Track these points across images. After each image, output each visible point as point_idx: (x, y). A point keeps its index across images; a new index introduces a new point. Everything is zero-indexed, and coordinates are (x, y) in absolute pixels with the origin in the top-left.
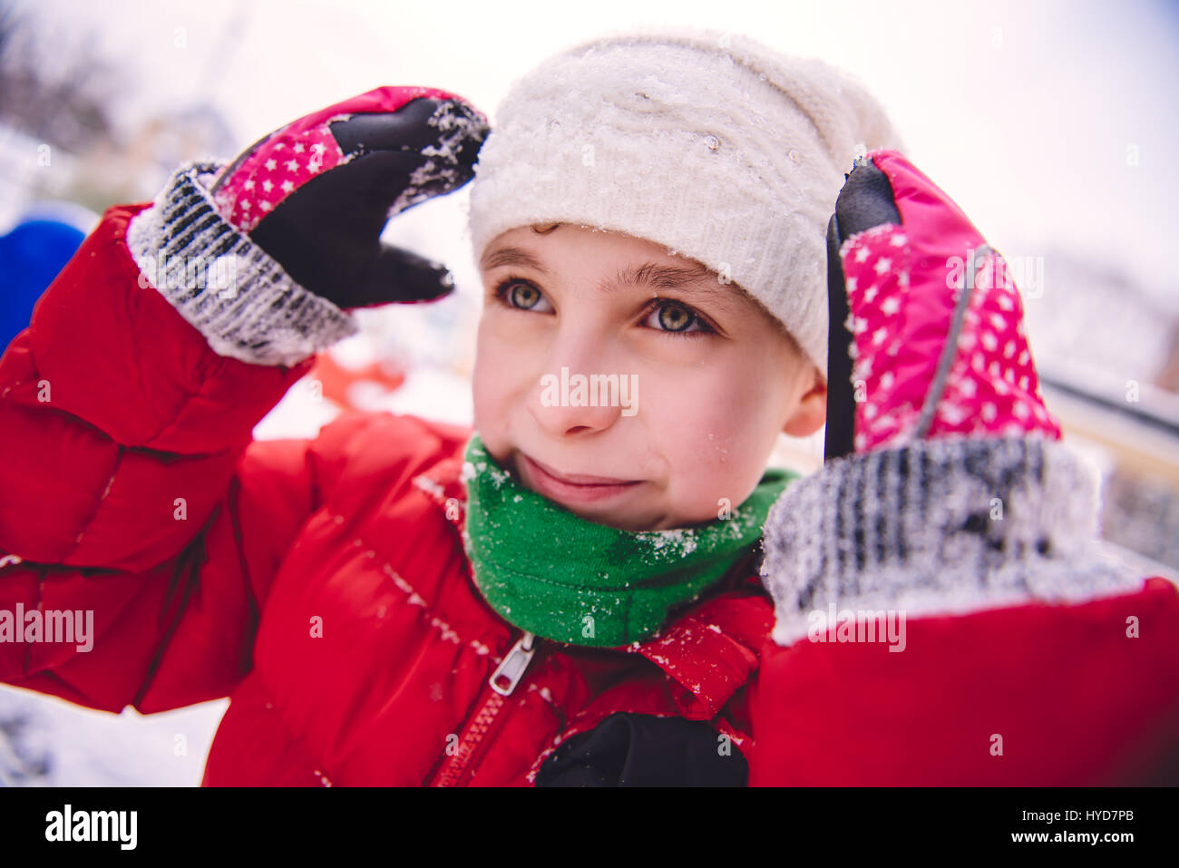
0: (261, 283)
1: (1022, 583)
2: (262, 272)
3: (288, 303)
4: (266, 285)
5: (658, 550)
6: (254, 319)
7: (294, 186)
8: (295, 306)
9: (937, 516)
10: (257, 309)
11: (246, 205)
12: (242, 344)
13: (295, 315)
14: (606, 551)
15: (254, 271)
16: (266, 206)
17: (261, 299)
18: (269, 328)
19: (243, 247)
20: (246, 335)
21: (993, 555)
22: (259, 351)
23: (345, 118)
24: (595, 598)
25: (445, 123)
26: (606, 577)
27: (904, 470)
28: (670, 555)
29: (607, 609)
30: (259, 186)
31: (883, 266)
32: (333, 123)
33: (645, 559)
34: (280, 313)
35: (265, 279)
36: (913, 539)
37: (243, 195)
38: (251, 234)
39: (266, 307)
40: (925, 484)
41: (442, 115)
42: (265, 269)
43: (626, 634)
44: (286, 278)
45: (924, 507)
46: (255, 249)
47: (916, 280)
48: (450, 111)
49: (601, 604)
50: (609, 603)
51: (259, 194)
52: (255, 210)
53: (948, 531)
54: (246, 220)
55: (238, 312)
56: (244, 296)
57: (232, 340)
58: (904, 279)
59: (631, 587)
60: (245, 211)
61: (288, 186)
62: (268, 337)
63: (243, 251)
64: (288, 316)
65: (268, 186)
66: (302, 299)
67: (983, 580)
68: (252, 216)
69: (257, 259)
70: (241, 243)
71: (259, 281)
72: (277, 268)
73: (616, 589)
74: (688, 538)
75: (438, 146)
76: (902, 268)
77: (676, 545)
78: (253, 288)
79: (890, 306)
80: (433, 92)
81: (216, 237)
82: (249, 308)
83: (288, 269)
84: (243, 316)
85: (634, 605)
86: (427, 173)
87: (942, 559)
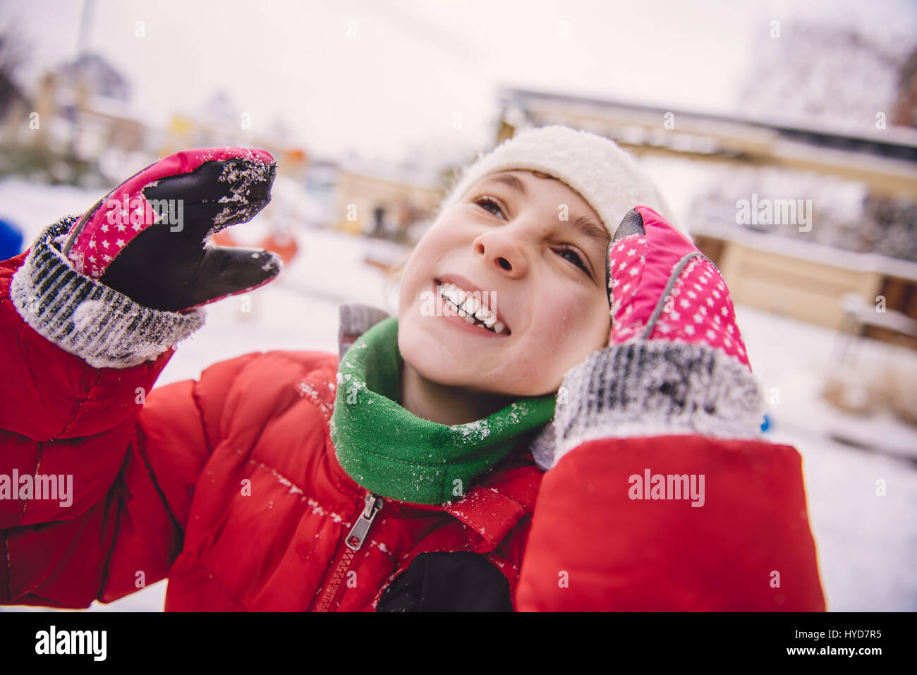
0: (116, 316)
1: (691, 424)
2: (115, 308)
3: (140, 324)
4: (120, 316)
5: (465, 437)
6: (116, 341)
7: (125, 242)
8: (145, 325)
9: (646, 382)
10: (117, 335)
11: (92, 259)
12: (112, 358)
13: (147, 332)
14: (431, 438)
15: (108, 308)
16: (107, 258)
17: (118, 326)
18: (130, 344)
19: (96, 292)
20: (113, 352)
21: (677, 408)
22: (127, 360)
23: (155, 184)
24: (423, 470)
25: (232, 177)
26: (430, 456)
27: (630, 355)
28: (473, 440)
29: (430, 477)
30: (99, 244)
31: (632, 253)
32: (145, 189)
33: (457, 443)
34: (136, 333)
35: (118, 312)
36: (631, 393)
37: (89, 252)
38: (101, 279)
39: (123, 332)
40: (641, 364)
41: (228, 173)
42: (117, 305)
43: (443, 495)
44: (136, 306)
45: (639, 375)
46: (107, 290)
47: (649, 260)
48: (234, 168)
49: (426, 474)
50: (432, 474)
51: (100, 251)
52: (100, 262)
53: (651, 391)
54: (95, 270)
55: (103, 339)
56: (105, 328)
57: (103, 357)
58: (643, 260)
59: (447, 463)
60: (93, 264)
61: (121, 243)
62: (131, 350)
63: (97, 296)
64: (141, 334)
65: (106, 244)
66: (150, 319)
67: (668, 421)
68: (99, 267)
69: (109, 299)
70: (94, 289)
71: (113, 315)
72: (126, 300)
73: (437, 465)
74: (484, 427)
75: (230, 195)
76: (642, 254)
77: (477, 433)
78: (110, 321)
79: (634, 271)
80: (219, 154)
81: (74, 290)
82: (111, 335)
83: (135, 299)
84: (107, 341)
85: (448, 476)
86: (226, 215)
87: (646, 406)
